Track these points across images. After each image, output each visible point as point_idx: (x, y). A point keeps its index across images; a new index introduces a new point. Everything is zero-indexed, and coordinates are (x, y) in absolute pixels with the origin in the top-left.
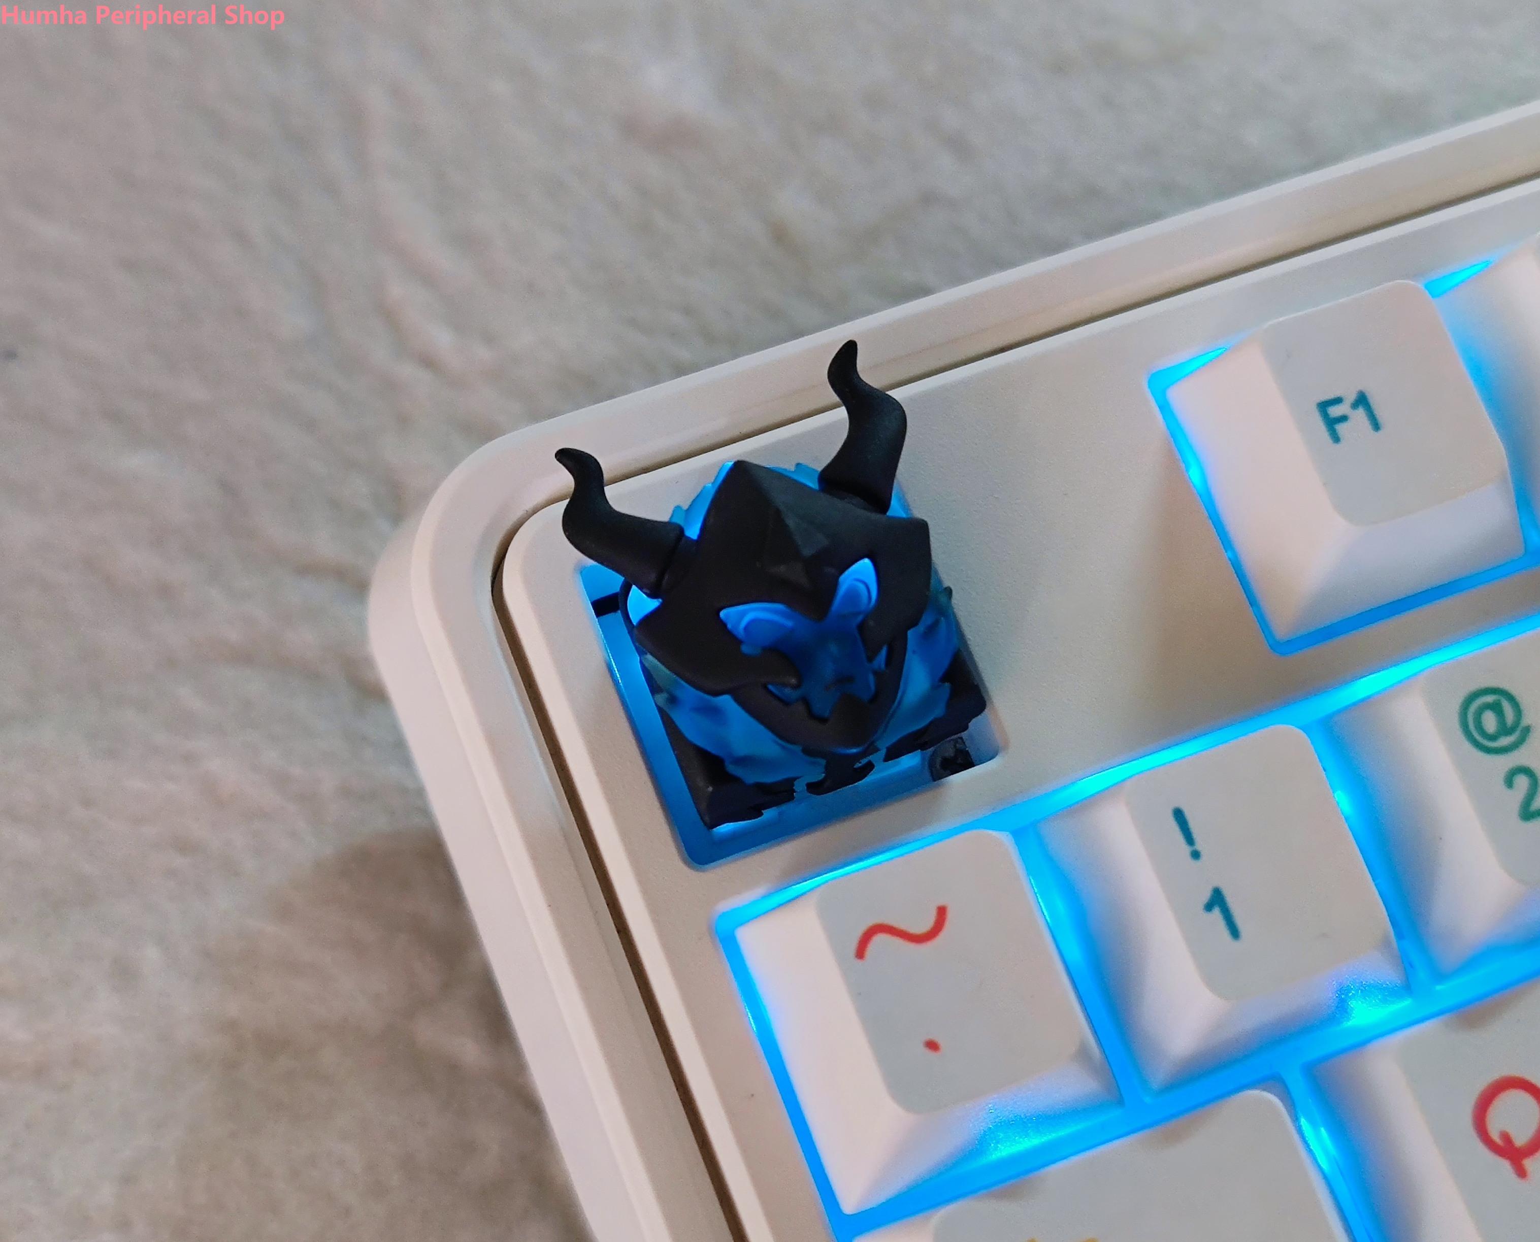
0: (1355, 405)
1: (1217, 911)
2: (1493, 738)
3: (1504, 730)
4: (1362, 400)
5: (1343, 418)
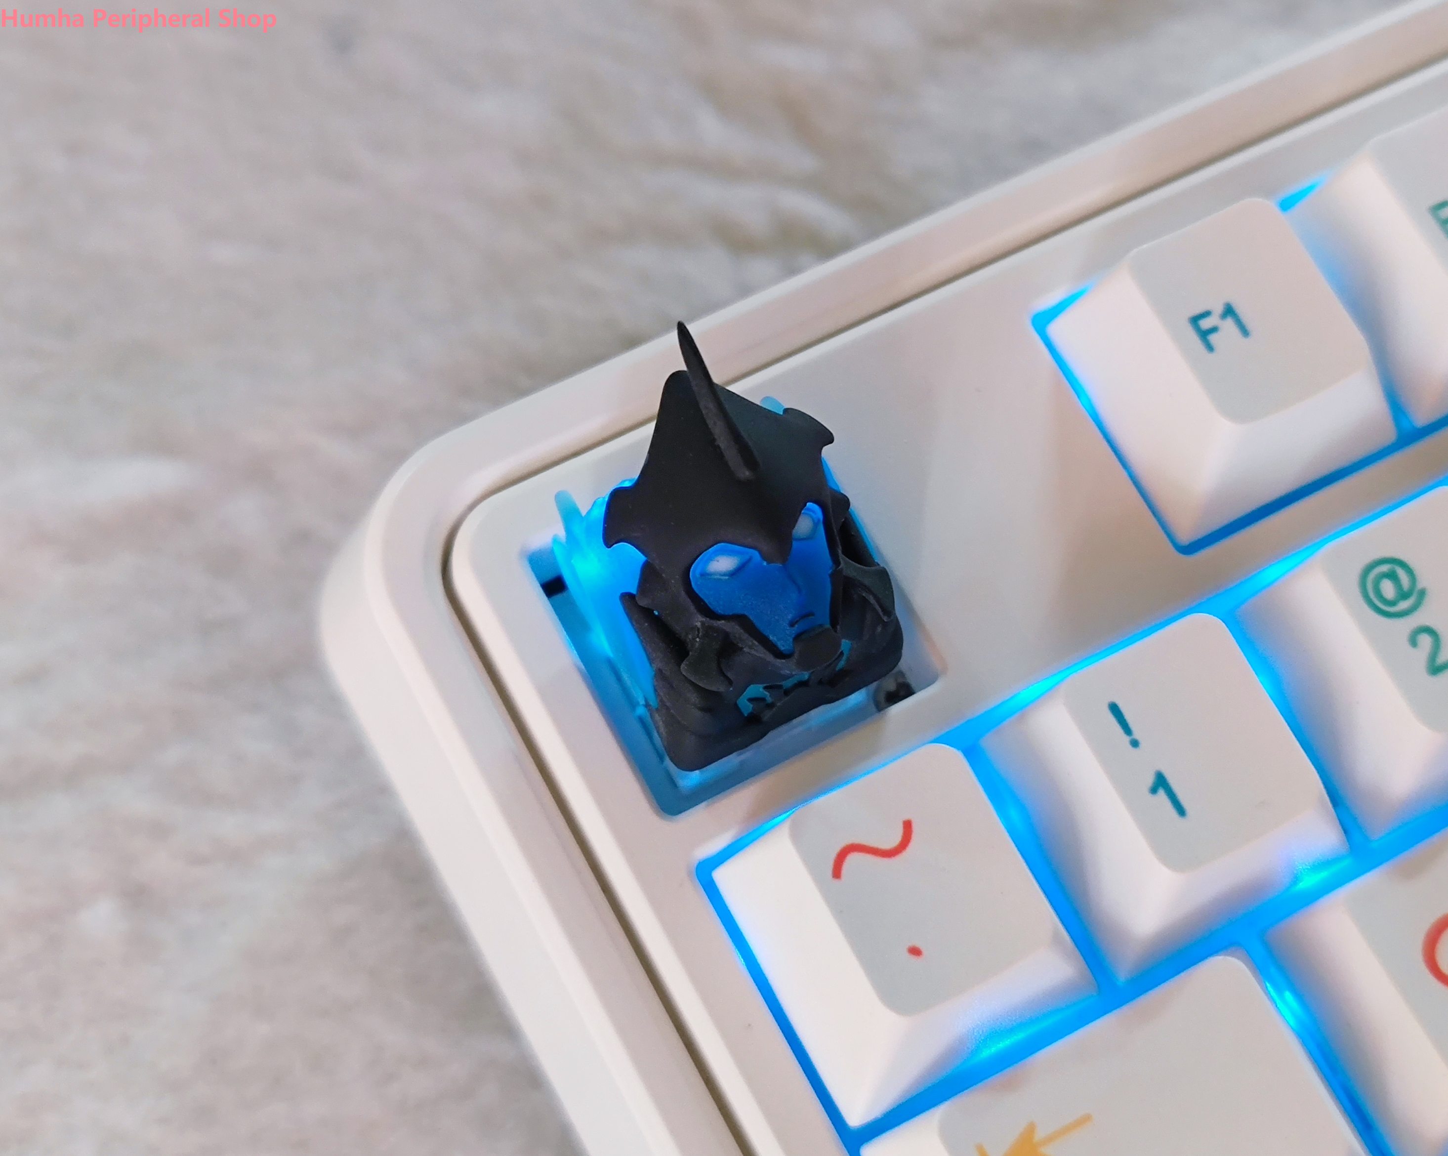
0: (1223, 317)
1: (1161, 792)
2: (1392, 603)
4: (1229, 311)
5: (1214, 330)
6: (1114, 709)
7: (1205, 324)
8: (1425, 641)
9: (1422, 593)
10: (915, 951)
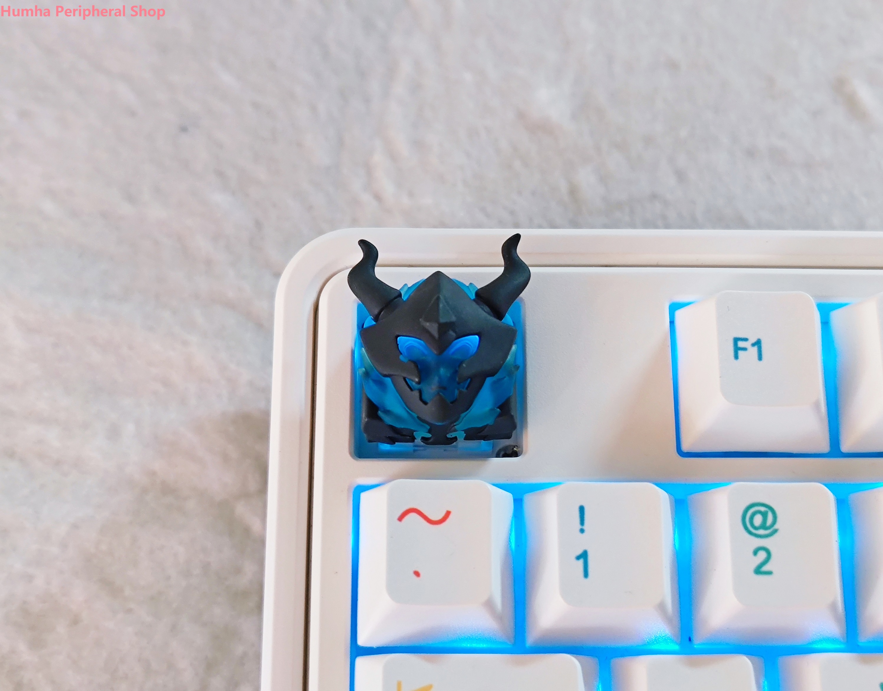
0: (753, 345)
1: (581, 561)
2: (756, 528)
3: (763, 526)
4: (758, 343)
5: (745, 349)
6: (582, 509)
7: (741, 344)
8: (762, 555)
9: (776, 531)
10: (417, 574)
